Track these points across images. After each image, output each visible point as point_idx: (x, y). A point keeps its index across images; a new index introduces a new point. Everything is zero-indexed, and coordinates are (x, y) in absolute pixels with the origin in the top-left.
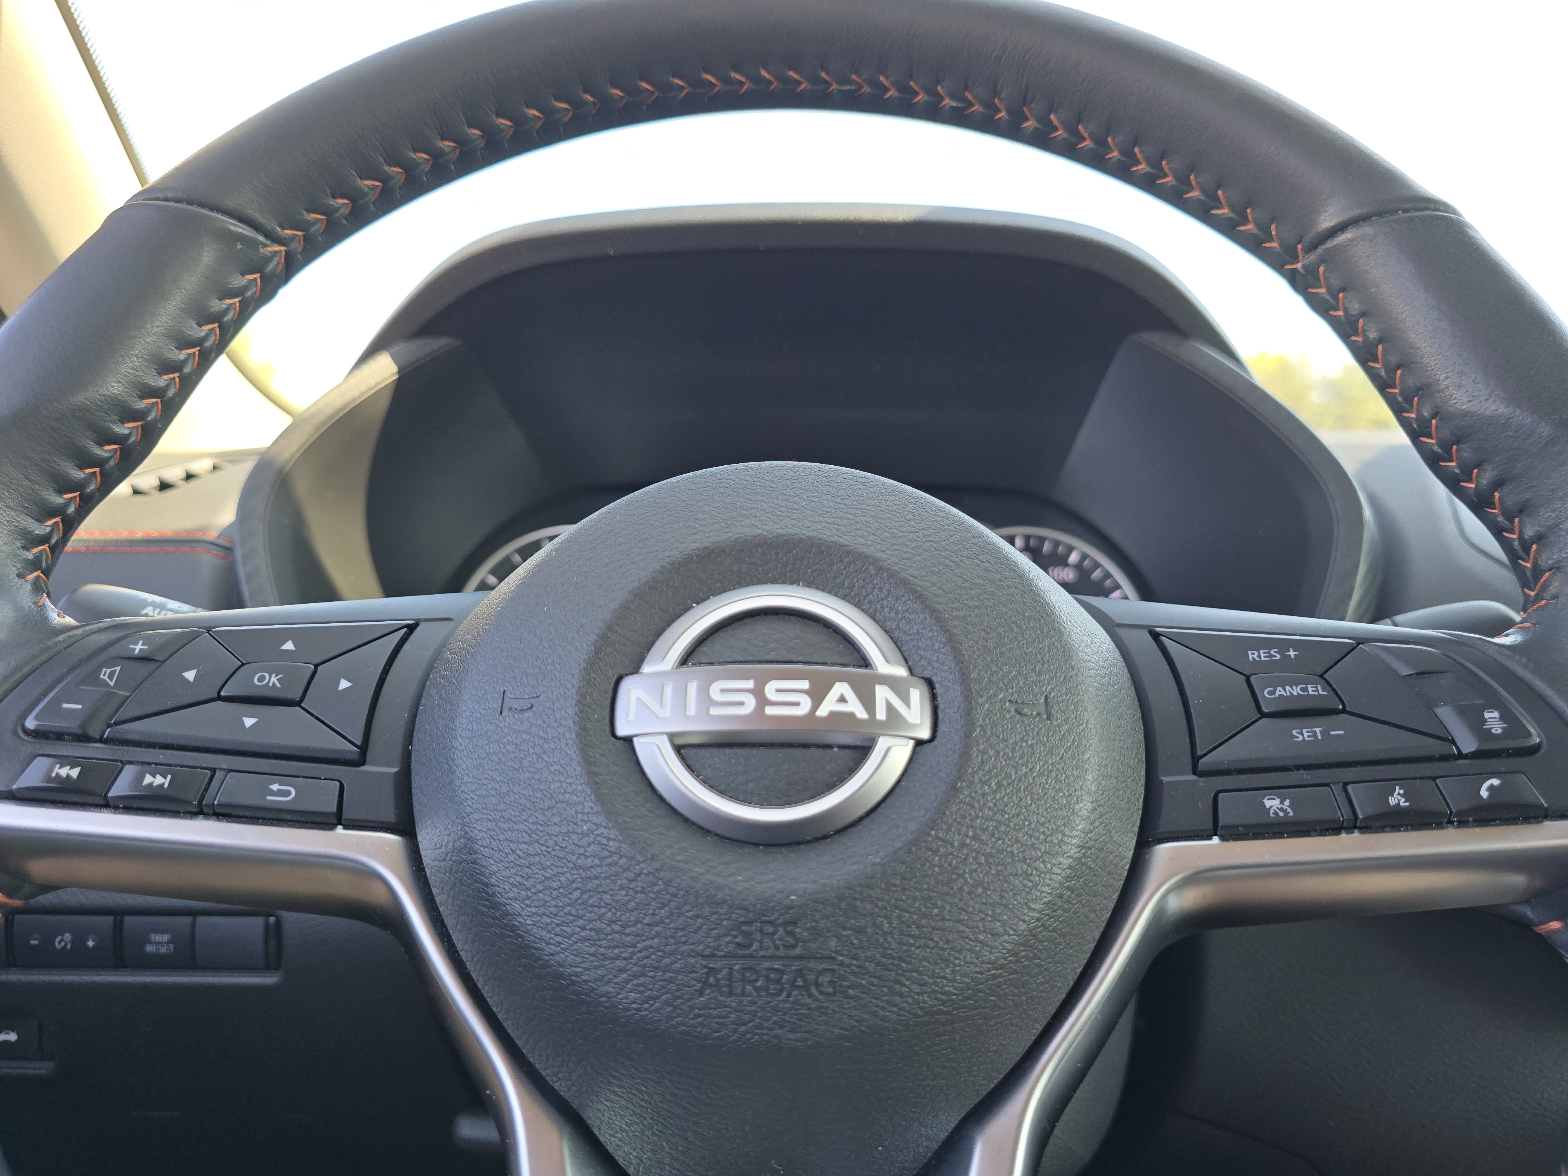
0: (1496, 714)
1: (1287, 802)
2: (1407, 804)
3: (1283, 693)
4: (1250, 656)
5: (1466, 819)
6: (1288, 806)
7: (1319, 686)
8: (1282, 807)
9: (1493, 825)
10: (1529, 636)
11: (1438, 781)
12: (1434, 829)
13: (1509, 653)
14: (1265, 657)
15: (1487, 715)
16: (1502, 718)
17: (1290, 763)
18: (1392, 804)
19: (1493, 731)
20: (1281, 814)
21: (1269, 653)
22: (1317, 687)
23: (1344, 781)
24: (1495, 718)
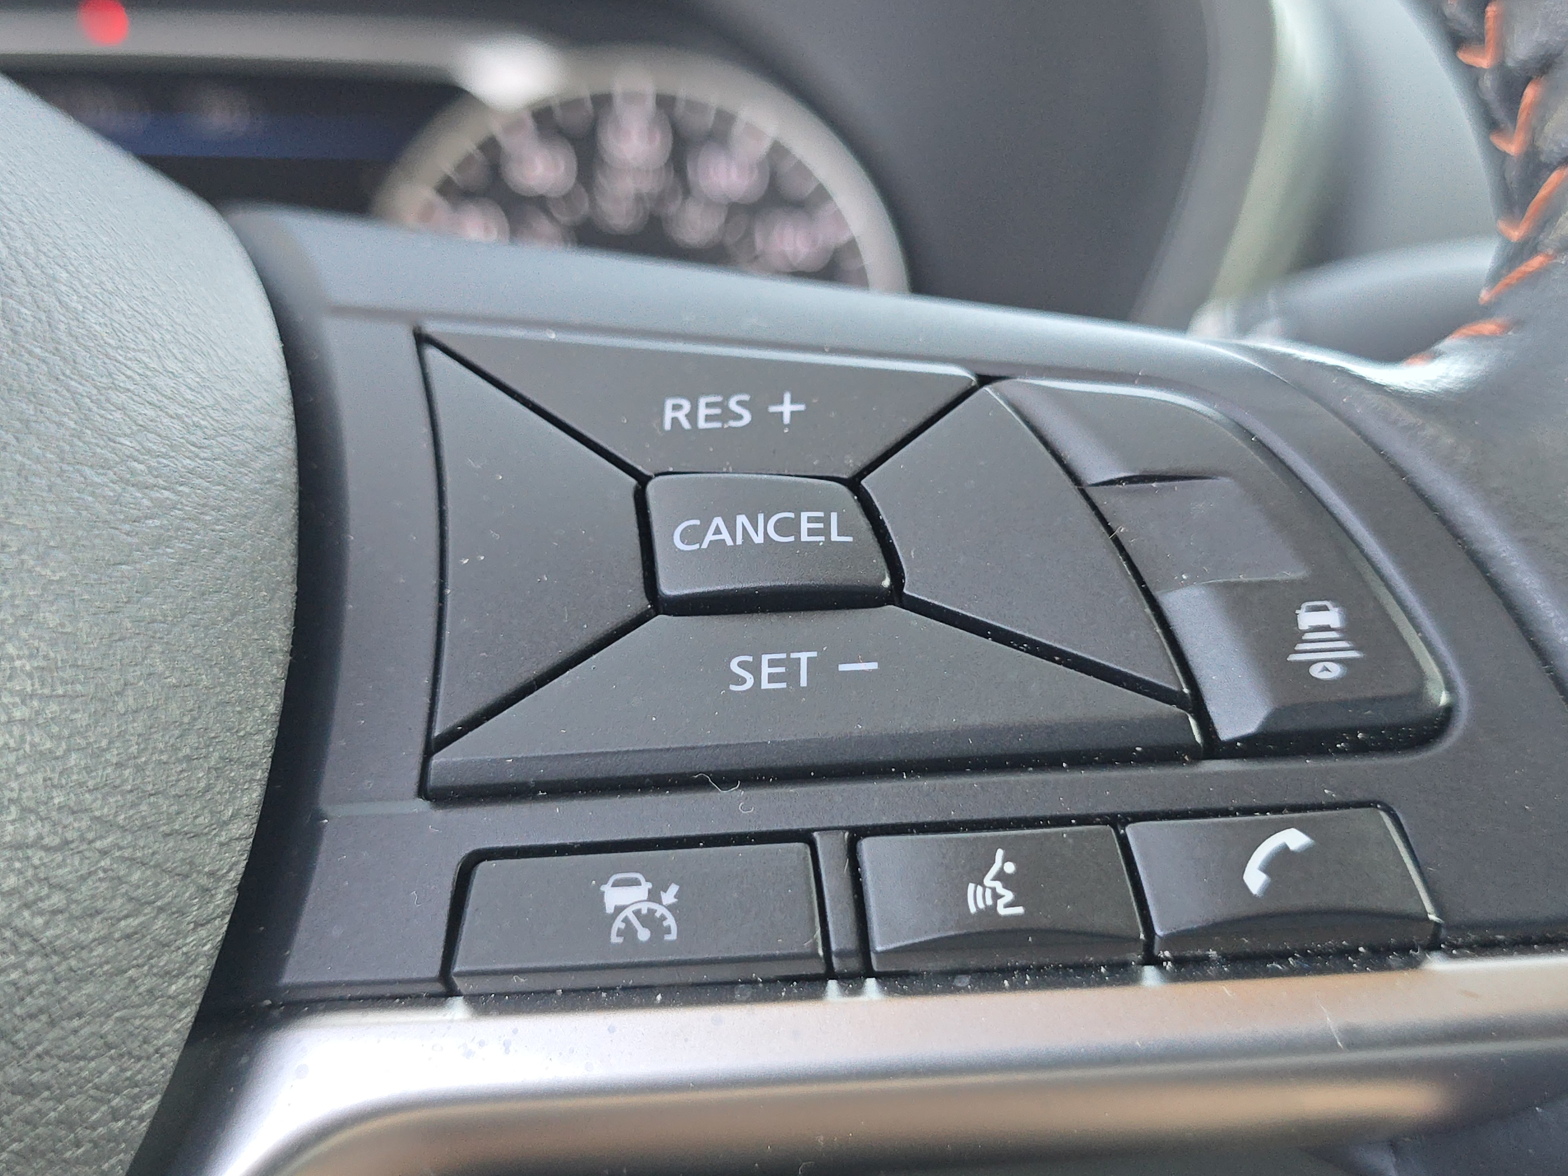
0: (1333, 617)
1: (669, 896)
2: (1019, 910)
3: (725, 536)
4: (669, 414)
5: (1199, 952)
6: (670, 908)
7: (834, 516)
8: (651, 912)
9: (1276, 974)
10: (1481, 367)
11: (1131, 831)
12: (1101, 982)
13: (1409, 418)
14: (708, 418)
15: (1306, 619)
16: (1348, 632)
17: (702, 764)
18: (973, 910)
19: (1316, 671)
20: (644, 934)
21: (723, 405)
22: (826, 521)
23: (852, 823)
24: (1327, 628)
